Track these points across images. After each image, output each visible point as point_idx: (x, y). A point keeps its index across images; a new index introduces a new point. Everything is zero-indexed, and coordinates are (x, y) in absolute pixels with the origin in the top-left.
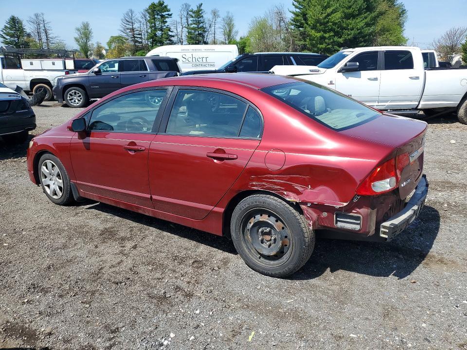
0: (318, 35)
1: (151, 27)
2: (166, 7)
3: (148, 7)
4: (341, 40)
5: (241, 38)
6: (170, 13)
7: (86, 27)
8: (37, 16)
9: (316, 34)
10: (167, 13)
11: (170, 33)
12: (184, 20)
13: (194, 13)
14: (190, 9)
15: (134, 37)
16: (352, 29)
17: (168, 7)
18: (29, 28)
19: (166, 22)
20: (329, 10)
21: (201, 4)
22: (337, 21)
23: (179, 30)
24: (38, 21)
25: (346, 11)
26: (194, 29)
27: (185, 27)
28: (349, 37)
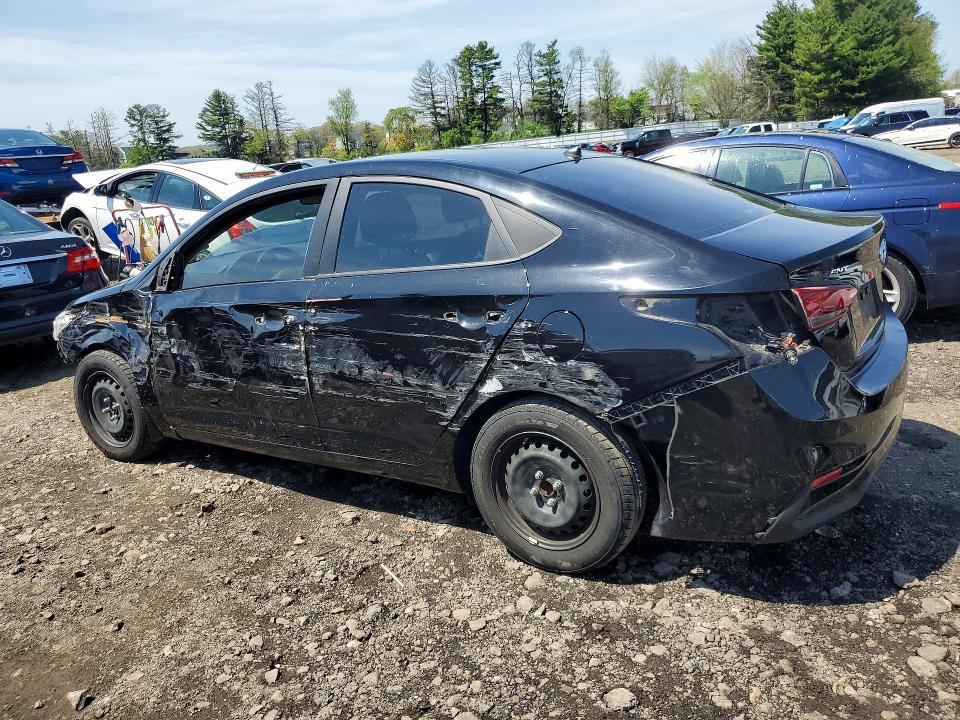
0: (816, 78)
1: (464, 87)
2: (491, 51)
3: (459, 54)
4: (855, 83)
5: (632, 93)
6: (497, 60)
7: (346, 96)
8: (259, 86)
9: (813, 77)
10: (493, 61)
11: (500, 96)
12: (524, 71)
13: (544, 56)
14: (535, 51)
15: (435, 108)
16: (874, 64)
17: (495, 52)
18: (244, 109)
19: (493, 76)
20: (833, 39)
21: (555, 42)
22: (846, 54)
23: (516, 88)
24: (262, 95)
25: (860, 36)
26: (543, 84)
27: (525, 82)
28: (871, 76)
